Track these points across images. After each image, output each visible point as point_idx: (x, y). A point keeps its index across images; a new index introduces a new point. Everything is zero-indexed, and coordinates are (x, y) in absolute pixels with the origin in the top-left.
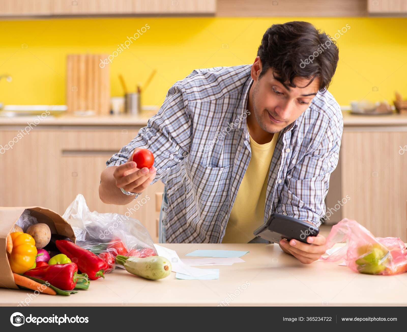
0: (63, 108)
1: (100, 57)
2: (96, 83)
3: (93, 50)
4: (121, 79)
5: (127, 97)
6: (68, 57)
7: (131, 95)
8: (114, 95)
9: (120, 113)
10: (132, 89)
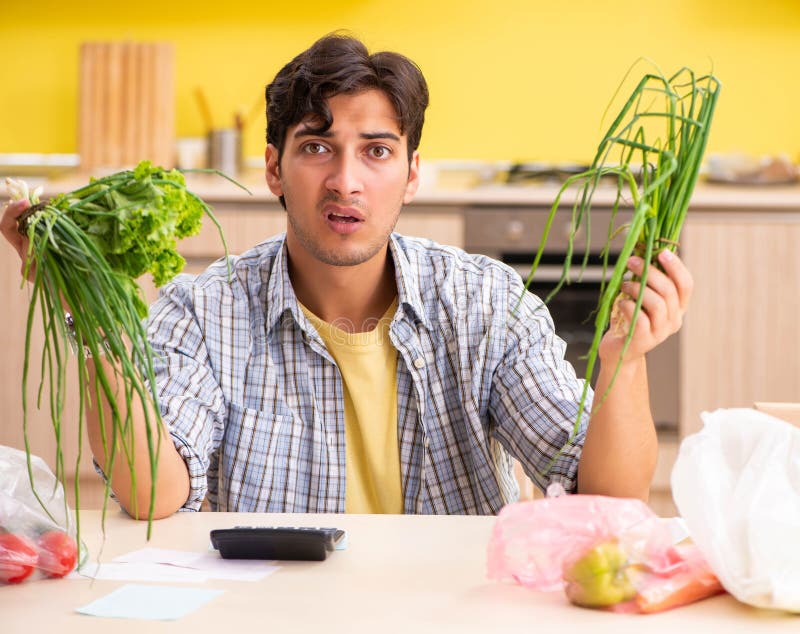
0: (70, 160)
1: (153, 49)
2: (145, 108)
3: (138, 34)
4: (200, 98)
5: (212, 139)
6: (84, 49)
7: (221, 133)
8: (184, 134)
9: (195, 172)
10: (223, 121)
